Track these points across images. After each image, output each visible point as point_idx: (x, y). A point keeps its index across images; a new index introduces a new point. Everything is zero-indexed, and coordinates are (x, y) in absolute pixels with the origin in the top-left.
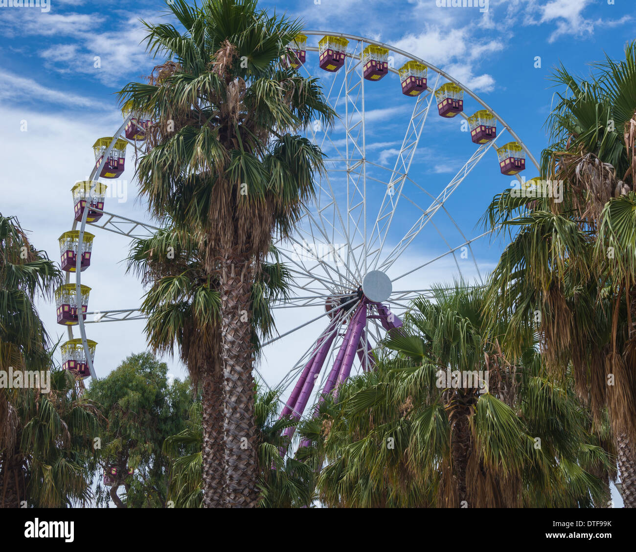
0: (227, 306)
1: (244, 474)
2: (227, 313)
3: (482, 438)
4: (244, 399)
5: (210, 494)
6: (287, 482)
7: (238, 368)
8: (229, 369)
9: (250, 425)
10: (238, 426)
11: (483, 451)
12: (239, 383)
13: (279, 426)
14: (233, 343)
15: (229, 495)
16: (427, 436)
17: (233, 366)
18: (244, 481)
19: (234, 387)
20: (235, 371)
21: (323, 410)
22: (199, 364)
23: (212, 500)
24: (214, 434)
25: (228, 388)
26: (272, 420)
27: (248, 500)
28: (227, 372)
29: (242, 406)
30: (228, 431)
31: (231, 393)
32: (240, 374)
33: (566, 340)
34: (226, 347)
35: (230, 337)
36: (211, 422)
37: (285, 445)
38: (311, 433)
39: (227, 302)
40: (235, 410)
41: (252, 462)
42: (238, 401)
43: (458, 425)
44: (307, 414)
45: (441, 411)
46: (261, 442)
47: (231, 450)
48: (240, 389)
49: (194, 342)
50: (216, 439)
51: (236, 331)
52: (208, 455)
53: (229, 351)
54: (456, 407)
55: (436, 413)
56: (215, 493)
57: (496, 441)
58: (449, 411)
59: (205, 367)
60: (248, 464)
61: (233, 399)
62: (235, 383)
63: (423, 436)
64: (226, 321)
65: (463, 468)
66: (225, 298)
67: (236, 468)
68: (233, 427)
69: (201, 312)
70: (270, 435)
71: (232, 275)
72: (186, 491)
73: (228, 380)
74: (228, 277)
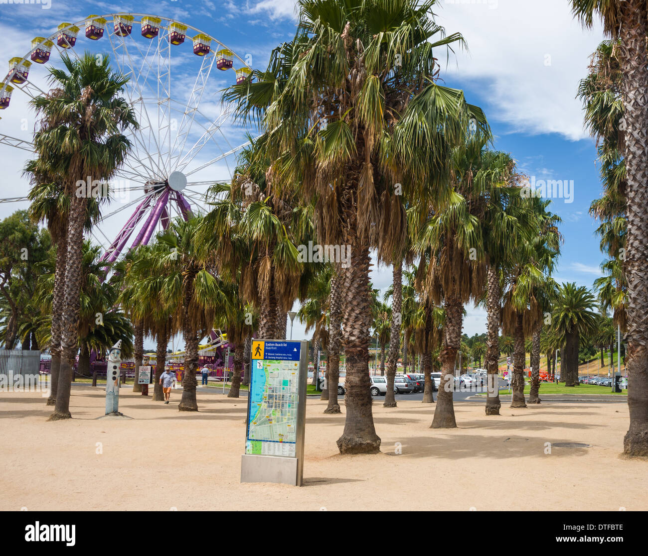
0: (73, 216)
1: (73, 297)
2: (72, 220)
4: (77, 262)
5: (57, 300)
6: (101, 295)
7: (75, 247)
8: (70, 247)
9: (78, 275)
10: (72, 275)
12: (75, 255)
13: (100, 265)
14: (74, 235)
17: (72, 246)
19: (72, 256)
20: (74, 249)
21: (129, 257)
23: (58, 302)
24: (62, 270)
25: (69, 256)
28: (69, 248)
29: (75, 265)
30: (67, 276)
31: (70, 259)
32: (76, 250)
34: (70, 236)
35: (72, 232)
36: (60, 263)
37: (103, 276)
38: (120, 269)
39: (73, 214)
40: (71, 267)
41: (78, 292)
42: (74, 263)
44: (120, 259)
46: (89, 273)
47: (68, 286)
48: (75, 258)
49: (55, 220)
50: (62, 272)
51: (76, 229)
52: (58, 279)
53: (71, 238)
56: (59, 299)
60: (76, 293)
61: (71, 262)
62: (73, 254)
64: (71, 223)
66: (72, 212)
67: (69, 294)
68: (70, 275)
69: (61, 206)
70: (94, 269)
71: (77, 201)
72: (44, 293)
73: (69, 252)
74: (75, 202)
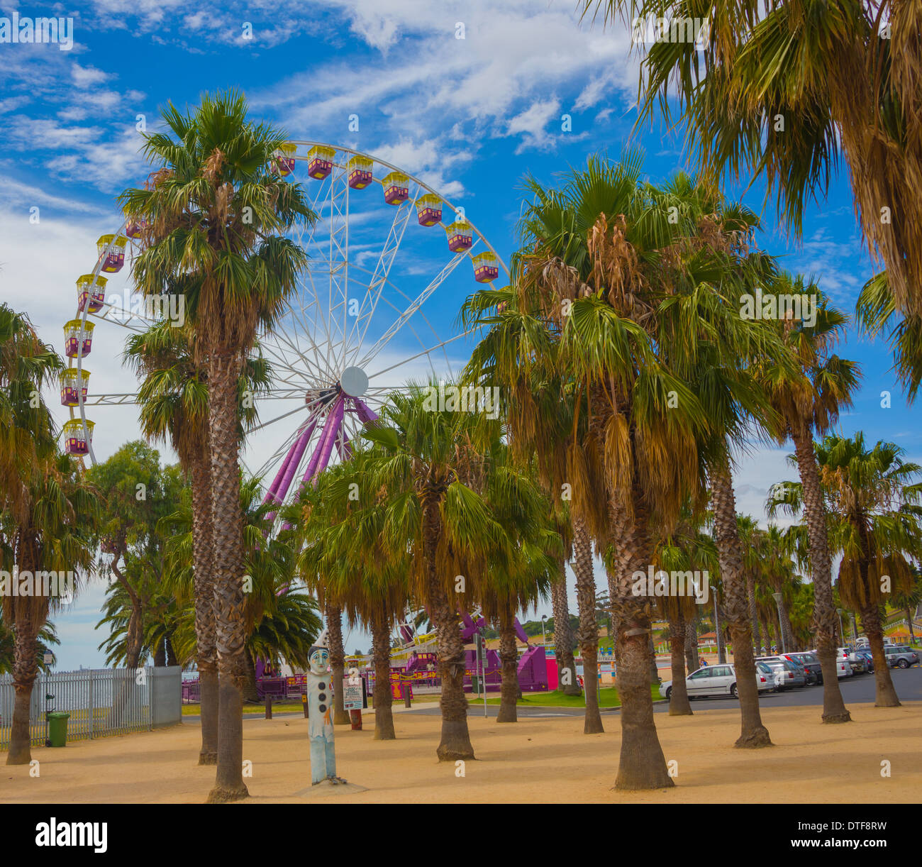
0: (214, 397)
1: (231, 553)
2: (214, 404)
3: (451, 524)
4: (230, 484)
5: (200, 570)
6: (269, 561)
7: (225, 456)
8: (216, 456)
9: (236, 508)
10: (225, 509)
11: (452, 535)
12: (226, 470)
13: (262, 510)
14: (220, 432)
15: (217, 571)
16: (401, 521)
17: (220, 454)
18: (231, 559)
19: (221, 473)
20: (222, 459)
21: (303, 496)
22: (188, 452)
23: (202, 575)
24: (203, 516)
25: (215, 474)
26: (256, 505)
27: (235, 576)
28: (214, 459)
29: (228, 490)
30: (216, 513)
31: (218, 478)
32: (226, 461)
33: (531, 432)
34: (214, 436)
35: (217, 427)
36: (200, 505)
37: (268, 528)
38: (292, 517)
39: (214, 394)
40: (222, 494)
41: (238, 542)
42: (225, 486)
43: (429, 511)
44: (289, 500)
45: (414, 498)
46: (245, 525)
47: (219, 531)
48: (226, 475)
49: (183, 432)
50: (204, 520)
51: (223, 421)
52: (198, 535)
53: (216, 439)
54: (428, 494)
55: (409, 500)
56: (204, 569)
57: (464, 526)
58: (422, 498)
59: (195, 454)
60: (235, 544)
61: (221, 484)
62: (222, 470)
63: (396, 520)
64: (213, 411)
65: (433, 551)
66: (212, 390)
67: (223, 547)
68: (220, 510)
69: (190, 404)
70: (254, 518)
71: (219, 369)
72: (178, 567)
73: (215, 466)
74: (215, 370)
